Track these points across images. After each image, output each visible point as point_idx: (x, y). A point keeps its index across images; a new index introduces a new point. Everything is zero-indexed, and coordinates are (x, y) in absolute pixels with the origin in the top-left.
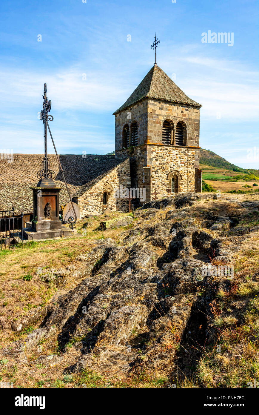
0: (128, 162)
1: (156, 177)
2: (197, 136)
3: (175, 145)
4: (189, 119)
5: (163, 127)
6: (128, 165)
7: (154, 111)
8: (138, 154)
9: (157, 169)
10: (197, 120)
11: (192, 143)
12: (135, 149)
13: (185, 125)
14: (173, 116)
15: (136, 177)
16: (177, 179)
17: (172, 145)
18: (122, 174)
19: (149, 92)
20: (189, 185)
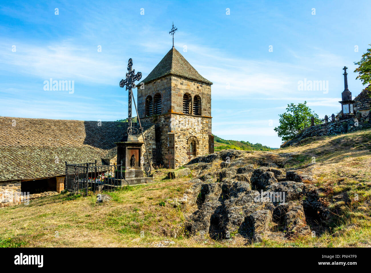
0: (154, 128)
1: (179, 141)
2: (209, 107)
3: (193, 114)
4: (203, 94)
5: (184, 99)
6: (154, 131)
7: (176, 85)
8: (162, 121)
9: (179, 135)
10: (209, 94)
11: (206, 113)
12: (158, 117)
13: (200, 98)
14: (191, 90)
15: (160, 142)
16: (195, 144)
17: (190, 115)
18: (148, 138)
19: (171, 69)
20: (204, 149)
